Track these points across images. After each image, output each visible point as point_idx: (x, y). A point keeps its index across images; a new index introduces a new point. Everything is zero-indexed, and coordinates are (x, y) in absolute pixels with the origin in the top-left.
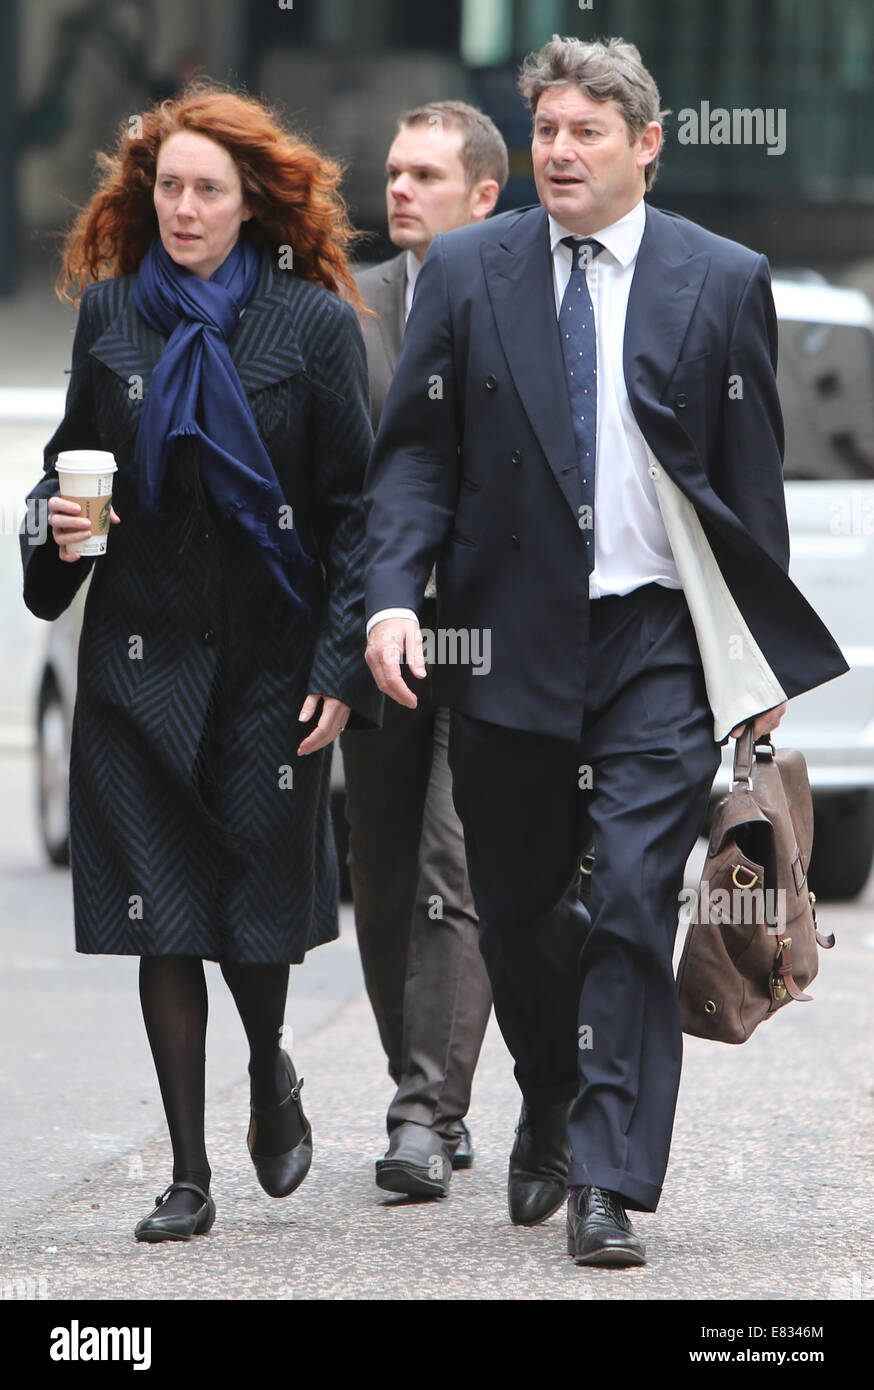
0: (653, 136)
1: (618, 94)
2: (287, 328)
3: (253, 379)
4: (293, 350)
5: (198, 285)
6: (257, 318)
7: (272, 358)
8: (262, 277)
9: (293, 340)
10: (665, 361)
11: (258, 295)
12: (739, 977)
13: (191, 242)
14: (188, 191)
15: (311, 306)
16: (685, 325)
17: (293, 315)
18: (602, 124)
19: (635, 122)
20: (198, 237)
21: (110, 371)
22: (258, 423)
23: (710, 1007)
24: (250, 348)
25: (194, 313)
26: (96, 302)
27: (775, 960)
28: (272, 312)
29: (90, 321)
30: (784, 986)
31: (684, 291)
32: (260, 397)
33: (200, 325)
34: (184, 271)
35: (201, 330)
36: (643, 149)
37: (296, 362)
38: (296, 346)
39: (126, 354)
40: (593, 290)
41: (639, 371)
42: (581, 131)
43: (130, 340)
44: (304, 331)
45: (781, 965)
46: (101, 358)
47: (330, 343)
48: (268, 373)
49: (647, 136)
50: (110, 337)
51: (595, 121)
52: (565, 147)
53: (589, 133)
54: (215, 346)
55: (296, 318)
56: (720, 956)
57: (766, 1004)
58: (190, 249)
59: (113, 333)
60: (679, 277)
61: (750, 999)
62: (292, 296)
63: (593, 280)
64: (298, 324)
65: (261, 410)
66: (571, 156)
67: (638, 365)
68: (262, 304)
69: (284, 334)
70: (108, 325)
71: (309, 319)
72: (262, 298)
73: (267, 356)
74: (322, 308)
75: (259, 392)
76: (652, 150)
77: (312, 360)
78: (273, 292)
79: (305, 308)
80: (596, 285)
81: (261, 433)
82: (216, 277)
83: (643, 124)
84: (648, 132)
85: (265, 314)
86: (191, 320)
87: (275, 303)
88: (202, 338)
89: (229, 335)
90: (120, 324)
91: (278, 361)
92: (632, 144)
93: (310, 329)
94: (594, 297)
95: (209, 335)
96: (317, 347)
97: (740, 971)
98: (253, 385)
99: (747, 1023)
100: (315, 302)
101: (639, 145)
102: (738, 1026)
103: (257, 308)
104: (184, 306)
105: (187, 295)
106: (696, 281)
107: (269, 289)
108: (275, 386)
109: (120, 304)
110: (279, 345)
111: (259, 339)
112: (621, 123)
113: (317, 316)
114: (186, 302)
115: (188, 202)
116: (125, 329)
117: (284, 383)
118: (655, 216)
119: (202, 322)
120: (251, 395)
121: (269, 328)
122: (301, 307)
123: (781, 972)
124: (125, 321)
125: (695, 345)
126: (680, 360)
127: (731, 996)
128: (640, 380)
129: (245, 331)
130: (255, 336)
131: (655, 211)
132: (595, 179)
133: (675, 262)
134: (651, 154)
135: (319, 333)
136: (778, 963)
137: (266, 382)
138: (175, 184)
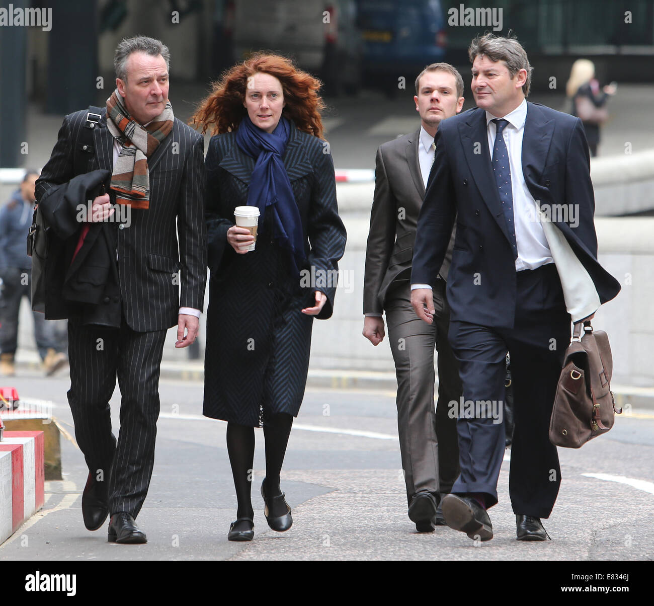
0: (523, 75)
1: (504, 58)
2: (304, 154)
3: (292, 176)
4: (307, 163)
5: (269, 136)
6: (292, 150)
7: (299, 167)
8: (292, 132)
9: (307, 159)
10: (539, 167)
11: (291, 140)
12: (577, 420)
13: (267, 118)
14: (265, 98)
15: (313, 145)
16: (547, 151)
17: (306, 149)
18: (496, 71)
19: (513, 69)
20: (270, 116)
21: (230, 173)
22: (294, 194)
23: (565, 432)
24: (290, 163)
25: (269, 149)
26: (219, 145)
27: (593, 413)
28: (298, 147)
29: (216, 152)
30: (597, 425)
31: (546, 137)
32: (295, 183)
33: (272, 153)
34: (263, 131)
35: (272, 155)
36: (519, 80)
37: (309, 168)
38: (309, 161)
39: (236, 166)
40: (507, 140)
41: (529, 172)
42: (488, 74)
43: (237, 159)
44: (311, 155)
45: (595, 415)
46: (224, 168)
47: (321, 160)
48: (298, 173)
49: (520, 75)
50: (227, 159)
51: (493, 70)
52: (481, 81)
53: (491, 75)
54: (277, 161)
55: (307, 149)
56: (568, 410)
57: (589, 432)
58: (266, 121)
59: (228, 157)
60: (542, 131)
61: (583, 430)
62: (304, 140)
63: (506, 136)
64: (308, 152)
65: (296, 188)
66: (484, 84)
67: (528, 169)
68: (293, 144)
69: (303, 157)
70: (225, 154)
71: (313, 150)
72: (293, 142)
73: (297, 166)
74: (318, 145)
75: (295, 181)
76: (523, 81)
77: (315, 167)
78: (298, 139)
79: (311, 146)
80: (507, 138)
81: (296, 198)
82: (274, 132)
83: (517, 70)
84: (520, 73)
85: (295, 149)
86: (267, 151)
87: (299, 144)
88: (273, 158)
89: (282, 157)
90: (231, 153)
91: (302, 168)
92: (512, 78)
93: (313, 154)
94: (507, 143)
95: (276, 157)
96: (316, 162)
97: (577, 417)
98: (292, 178)
99: (581, 439)
100: (314, 143)
101: (516, 79)
102: (577, 440)
103: (291, 146)
104: (264, 145)
105: (264, 140)
106: (550, 132)
107: (296, 138)
108: (301, 178)
109: (230, 145)
110: (301, 161)
111: (293, 160)
112: (506, 70)
113: (316, 149)
114: (264, 144)
115: (265, 102)
116: (234, 155)
117: (305, 177)
118: (531, 106)
119: (272, 151)
120: (292, 182)
121: (297, 154)
122: (309, 145)
123: (596, 418)
124: (233, 152)
125: (552, 159)
126: (545, 166)
127: (573, 427)
128: (529, 176)
129: (287, 155)
130: (291, 158)
131: (531, 103)
132: (495, 93)
133: (541, 125)
134: (523, 83)
135: (317, 155)
136: (594, 414)
137: (298, 177)
138: (258, 95)
